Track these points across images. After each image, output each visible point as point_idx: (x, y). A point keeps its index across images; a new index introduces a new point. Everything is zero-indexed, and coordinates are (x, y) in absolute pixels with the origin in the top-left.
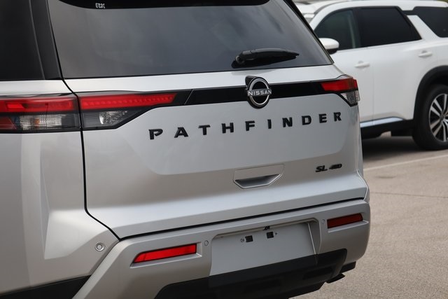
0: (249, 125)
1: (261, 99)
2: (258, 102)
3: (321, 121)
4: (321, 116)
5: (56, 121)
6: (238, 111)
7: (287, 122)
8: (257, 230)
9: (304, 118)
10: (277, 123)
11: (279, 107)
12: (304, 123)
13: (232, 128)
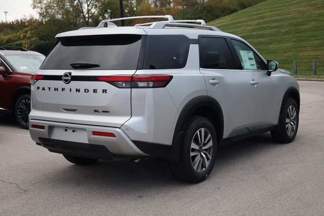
0: (63, 89)
1: (66, 80)
3: (94, 92)
4: (94, 90)
6: (60, 84)
7: (78, 90)
9: (85, 90)
10: (74, 90)
11: (75, 84)
12: (85, 92)
13: (57, 89)
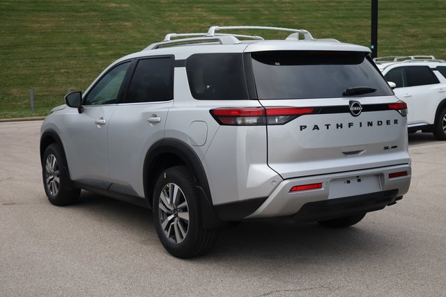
0: (350, 125)
1: (357, 112)
2: (355, 113)
3: (387, 124)
4: (387, 121)
5: (254, 120)
6: (345, 118)
7: (370, 124)
8: (352, 177)
9: (378, 122)
10: (365, 124)
11: (366, 116)
12: (378, 125)
13: (341, 126)
